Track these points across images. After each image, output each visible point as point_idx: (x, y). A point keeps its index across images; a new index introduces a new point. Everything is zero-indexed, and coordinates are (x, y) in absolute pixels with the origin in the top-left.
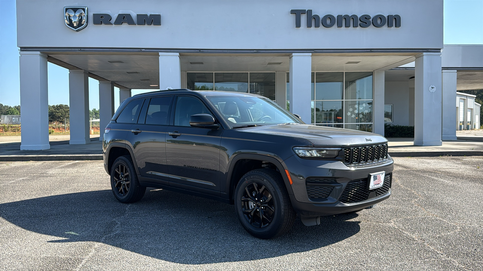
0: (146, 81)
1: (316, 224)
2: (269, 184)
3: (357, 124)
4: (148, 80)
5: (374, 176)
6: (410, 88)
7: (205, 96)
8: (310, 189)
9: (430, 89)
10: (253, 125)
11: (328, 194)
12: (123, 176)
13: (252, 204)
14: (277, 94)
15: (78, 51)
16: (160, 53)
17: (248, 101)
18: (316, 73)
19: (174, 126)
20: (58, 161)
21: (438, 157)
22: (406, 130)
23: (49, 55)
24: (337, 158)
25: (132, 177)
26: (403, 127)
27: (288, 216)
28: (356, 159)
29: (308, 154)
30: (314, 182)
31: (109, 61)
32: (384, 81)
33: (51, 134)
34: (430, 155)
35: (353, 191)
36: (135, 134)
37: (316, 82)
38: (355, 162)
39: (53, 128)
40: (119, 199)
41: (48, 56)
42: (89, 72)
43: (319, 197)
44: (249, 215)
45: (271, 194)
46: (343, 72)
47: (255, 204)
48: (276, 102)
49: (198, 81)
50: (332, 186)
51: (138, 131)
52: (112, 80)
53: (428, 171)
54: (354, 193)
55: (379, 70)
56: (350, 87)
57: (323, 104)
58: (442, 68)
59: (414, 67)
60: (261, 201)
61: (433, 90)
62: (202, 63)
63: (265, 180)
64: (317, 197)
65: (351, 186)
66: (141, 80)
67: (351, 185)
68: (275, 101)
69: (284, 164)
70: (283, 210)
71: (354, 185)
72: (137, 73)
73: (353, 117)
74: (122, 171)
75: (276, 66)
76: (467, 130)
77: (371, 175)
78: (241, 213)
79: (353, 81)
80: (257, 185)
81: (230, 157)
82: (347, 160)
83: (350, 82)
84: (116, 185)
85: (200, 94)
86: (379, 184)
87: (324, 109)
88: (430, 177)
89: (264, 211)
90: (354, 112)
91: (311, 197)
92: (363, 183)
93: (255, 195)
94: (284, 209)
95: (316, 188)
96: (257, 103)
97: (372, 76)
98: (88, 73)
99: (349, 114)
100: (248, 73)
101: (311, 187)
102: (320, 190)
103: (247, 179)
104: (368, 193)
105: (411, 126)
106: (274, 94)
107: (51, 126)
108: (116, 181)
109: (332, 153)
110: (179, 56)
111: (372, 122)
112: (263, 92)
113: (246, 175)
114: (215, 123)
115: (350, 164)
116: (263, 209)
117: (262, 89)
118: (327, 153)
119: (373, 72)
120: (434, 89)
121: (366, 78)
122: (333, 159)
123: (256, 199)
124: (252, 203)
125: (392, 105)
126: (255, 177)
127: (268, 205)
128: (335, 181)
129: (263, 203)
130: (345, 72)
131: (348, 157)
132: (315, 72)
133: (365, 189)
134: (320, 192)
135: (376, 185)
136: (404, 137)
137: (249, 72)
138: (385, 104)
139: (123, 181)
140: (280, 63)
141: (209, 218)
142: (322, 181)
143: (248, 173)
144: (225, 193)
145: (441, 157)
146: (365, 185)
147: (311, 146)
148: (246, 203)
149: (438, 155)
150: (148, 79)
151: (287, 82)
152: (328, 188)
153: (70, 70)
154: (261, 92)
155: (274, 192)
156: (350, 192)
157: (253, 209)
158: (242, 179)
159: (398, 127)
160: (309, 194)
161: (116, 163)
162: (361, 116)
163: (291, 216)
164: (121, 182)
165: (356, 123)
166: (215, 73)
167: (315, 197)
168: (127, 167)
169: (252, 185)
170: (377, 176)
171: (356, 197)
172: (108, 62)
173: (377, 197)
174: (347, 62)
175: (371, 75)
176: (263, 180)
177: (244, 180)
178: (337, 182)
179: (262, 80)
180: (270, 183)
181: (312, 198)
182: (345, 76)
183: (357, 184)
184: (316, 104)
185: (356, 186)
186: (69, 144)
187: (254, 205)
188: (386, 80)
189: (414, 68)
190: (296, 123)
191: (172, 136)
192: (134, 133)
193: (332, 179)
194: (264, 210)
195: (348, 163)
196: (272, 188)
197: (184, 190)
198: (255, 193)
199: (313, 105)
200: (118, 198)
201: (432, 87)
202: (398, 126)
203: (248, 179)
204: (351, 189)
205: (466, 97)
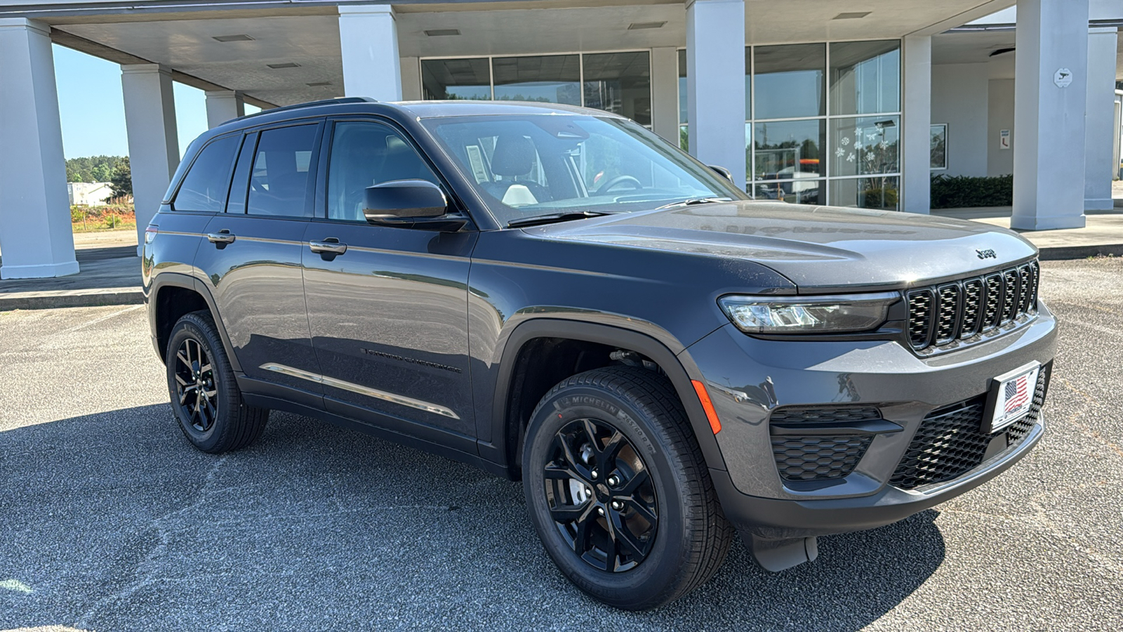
0: (322, 87)
1: (806, 560)
2: (636, 430)
3: (858, 179)
4: (327, 84)
5: (1008, 384)
6: (990, 80)
7: (418, 119)
8: (784, 449)
9: (1056, 79)
10: (576, 212)
11: (852, 461)
12: (198, 372)
13: (579, 490)
14: (655, 109)
15: (126, 12)
16: (339, 7)
17: (562, 132)
18: (755, 47)
19: (327, 219)
20: (87, 308)
21: (1084, 260)
22: (981, 189)
23: (54, 27)
24: (881, 330)
25: (220, 379)
26: (973, 179)
27: (707, 538)
28: (946, 326)
29: (775, 320)
30: (799, 421)
31: (214, 38)
32: (930, 62)
33: (113, 227)
34: (1063, 257)
35: (937, 445)
36: (218, 248)
37: (755, 73)
38: (944, 338)
39: (121, 212)
40: (194, 440)
41: (52, 28)
42: (173, 70)
43: (819, 476)
44: (573, 524)
45: (644, 462)
46: (825, 43)
47: (588, 488)
48: (652, 130)
49: (454, 82)
50: (864, 435)
51: (227, 238)
52: (236, 88)
53: (1075, 305)
54: (944, 450)
55: (917, 34)
56: (841, 84)
57: (767, 129)
58: (1090, 21)
59: (1015, 22)
60: (612, 481)
61: (1064, 82)
62: (456, 32)
63: (621, 414)
64: (812, 476)
65: (932, 428)
66: (310, 85)
67: (933, 424)
68: (651, 126)
69: (687, 358)
70: (687, 522)
71: (942, 425)
72: (293, 65)
73: (851, 161)
74: (194, 357)
75: (652, 33)
76: (1119, 181)
77: (998, 383)
78: (544, 516)
79: (848, 68)
80: (594, 427)
81: (504, 319)
82: (918, 336)
83: (840, 69)
84: (183, 398)
85: (403, 112)
86: (1020, 406)
87: (770, 141)
88: (1088, 324)
89: (620, 515)
90: (854, 148)
91: (791, 477)
92: (972, 411)
93: (590, 459)
94: (693, 520)
95: (807, 445)
96: (591, 134)
97: (898, 50)
98: (171, 71)
99: (840, 152)
100: (579, 55)
101: (790, 441)
102: (823, 449)
103: (560, 404)
104: (983, 443)
105: (993, 177)
106: (648, 110)
107: (115, 208)
108: (184, 388)
109: (863, 311)
110: (390, 13)
111: (899, 172)
112: (620, 106)
113: (555, 389)
114: (450, 209)
115: (927, 347)
116: (619, 509)
117: (618, 99)
118: (846, 313)
119: (900, 40)
120: (1069, 79)
121: (882, 57)
122: (870, 334)
123: (594, 474)
124: (582, 485)
125: (946, 125)
126: (588, 400)
127: (633, 498)
128: (878, 414)
129: (617, 489)
130: (830, 43)
131: (920, 323)
132: (752, 46)
133: (978, 430)
134: (822, 457)
135: (1012, 412)
136: (975, 206)
137: (581, 53)
138: (931, 123)
139: (200, 388)
140: (660, 25)
141: (452, 508)
142: (830, 416)
143: (563, 384)
144: (490, 445)
145: (1090, 260)
146: (978, 419)
147: (787, 291)
148: (560, 482)
149: (1083, 254)
150: (327, 80)
151: (680, 76)
152: (852, 440)
153: (123, 66)
154: (617, 106)
155: (653, 455)
156: (929, 451)
157: (587, 505)
158: (543, 402)
159: (961, 180)
160: (784, 467)
161: (177, 334)
162: (871, 156)
163: (715, 537)
164: (195, 389)
165: (857, 174)
166: (493, 58)
167: (804, 477)
168: (205, 349)
169: (580, 426)
170: (1015, 382)
171: (947, 462)
172: (215, 40)
173: (1010, 448)
174: (836, 15)
175: (896, 48)
176: (615, 414)
177: (549, 408)
178: (883, 419)
179: (615, 74)
180: (639, 423)
181: (793, 481)
182: (830, 53)
183: (951, 419)
184: (755, 129)
185: (950, 425)
186: (137, 256)
187: (586, 493)
188: (936, 62)
189: (1014, 24)
190: (720, 196)
191: (319, 255)
192: (215, 244)
193: (864, 408)
194: (620, 513)
195: (921, 346)
196: (648, 442)
197: (370, 425)
198: (589, 449)
199: (748, 134)
200: (190, 438)
201: (1061, 74)
202: (960, 178)
203: (563, 407)
204: (932, 438)
205: (1119, 97)
